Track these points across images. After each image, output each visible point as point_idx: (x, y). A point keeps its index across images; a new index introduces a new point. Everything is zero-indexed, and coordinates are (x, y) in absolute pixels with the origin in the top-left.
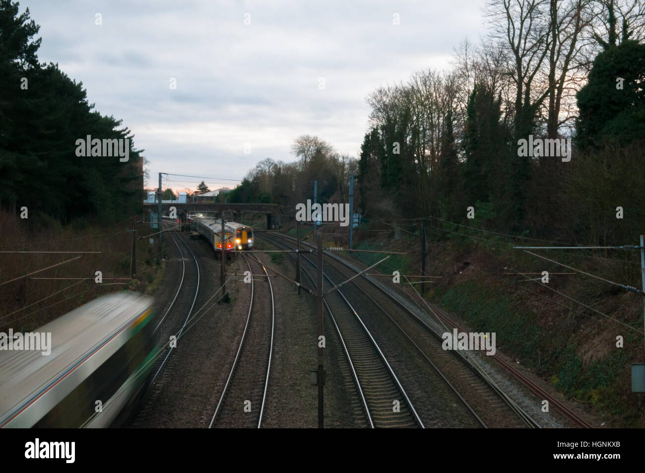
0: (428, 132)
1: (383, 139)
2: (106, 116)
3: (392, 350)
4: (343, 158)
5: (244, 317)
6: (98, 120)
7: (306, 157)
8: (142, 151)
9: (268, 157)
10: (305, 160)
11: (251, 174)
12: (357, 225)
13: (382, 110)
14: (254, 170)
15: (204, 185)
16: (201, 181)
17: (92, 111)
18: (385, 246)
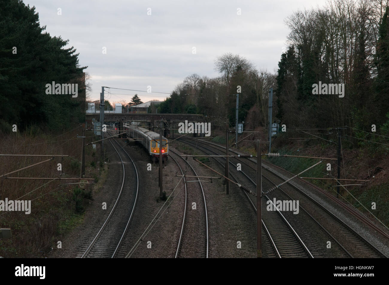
0: (341, 51)
1: (299, 57)
2: (55, 37)
3: (315, 245)
4: (262, 74)
5: (181, 213)
6: (49, 40)
7: (228, 73)
8: (85, 68)
9: (194, 74)
10: (228, 76)
11: (179, 88)
12: (275, 133)
13: (299, 31)
14: (181, 84)
15: (137, 97)
16: (135, 94)
17: (43, 32)
18: (301, 152)
